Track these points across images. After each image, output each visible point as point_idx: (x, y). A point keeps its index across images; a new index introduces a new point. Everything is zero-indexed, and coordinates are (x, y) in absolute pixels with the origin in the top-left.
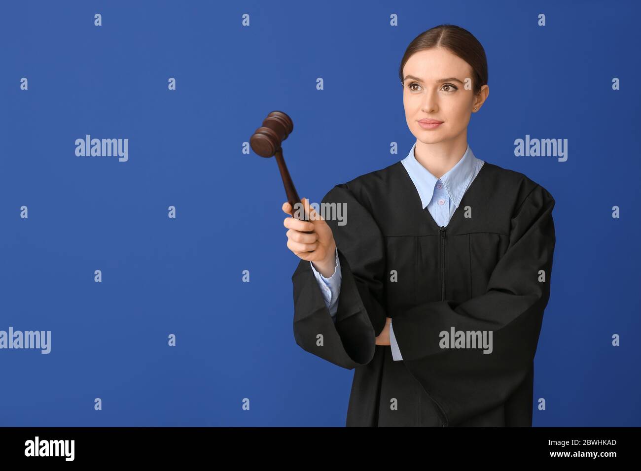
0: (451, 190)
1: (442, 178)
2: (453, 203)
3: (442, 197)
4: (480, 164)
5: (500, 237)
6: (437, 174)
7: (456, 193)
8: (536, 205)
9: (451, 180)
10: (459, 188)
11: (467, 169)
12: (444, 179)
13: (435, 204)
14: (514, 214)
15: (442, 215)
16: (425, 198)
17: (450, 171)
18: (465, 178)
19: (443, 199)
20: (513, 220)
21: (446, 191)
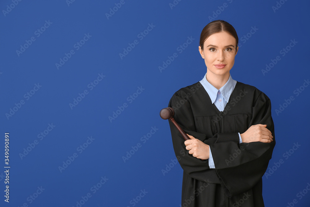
0: (224, 95)
1: (220, 89)
2: (225, 100)
3: (220, 98)
4: (235, 82)
5: (247, 115)
6: (218, 88)
7: (226, 96)
8: (263, 101)
9: (224, 90)
10: (227, 94)
11: (230, 85)
12: (221, 90)
13: (217, 101)
14: (253, 105)
15: (221, 106)
16: (213, 99)
17: (223, 86)
18: (230, 89)
19: (221, 99)
20: (253, 108)
21: (222, 95)
